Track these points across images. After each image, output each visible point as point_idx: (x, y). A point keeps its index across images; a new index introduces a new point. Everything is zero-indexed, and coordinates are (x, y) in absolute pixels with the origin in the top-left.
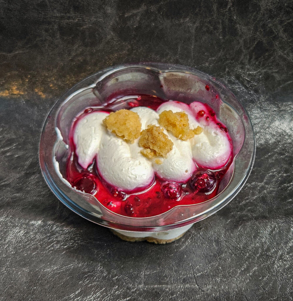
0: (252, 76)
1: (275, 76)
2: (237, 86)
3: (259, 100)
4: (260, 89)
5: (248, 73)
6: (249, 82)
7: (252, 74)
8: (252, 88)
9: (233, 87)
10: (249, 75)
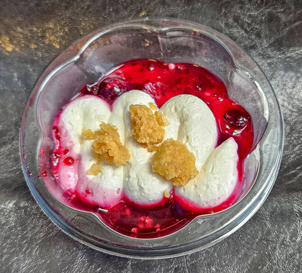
0: (253, 17)
1: (280, 16)
2: (236, 30)
3: (261, 46)
4: (262, 33)
5: (248, 14)
6: (249, 25)
7: (253, 15)
8: (253, 32)
9: (231, 31)
10: (250, 16)
